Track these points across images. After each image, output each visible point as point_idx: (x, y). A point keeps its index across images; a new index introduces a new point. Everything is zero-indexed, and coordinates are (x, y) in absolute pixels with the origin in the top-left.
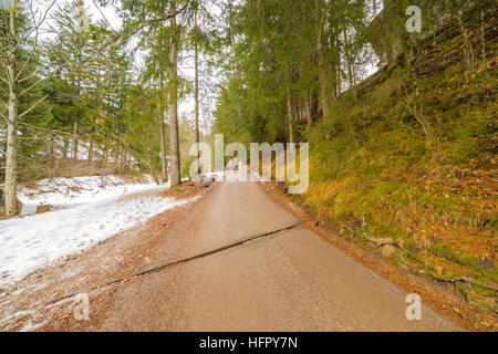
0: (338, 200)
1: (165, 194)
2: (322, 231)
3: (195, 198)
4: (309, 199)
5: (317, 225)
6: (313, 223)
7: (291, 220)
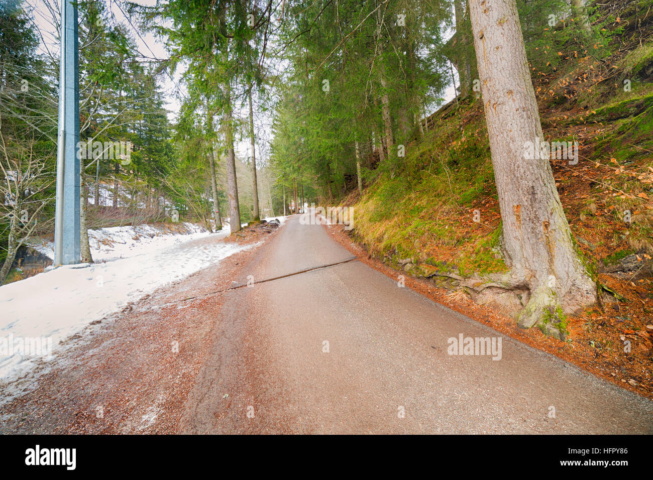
0: (386, 236)
1: (227, 240)
2: (372, 262)
3: (259, 243)
4: (366, 238)
5: (370, 257)
6: (367, 257)
7: (348, 255)
